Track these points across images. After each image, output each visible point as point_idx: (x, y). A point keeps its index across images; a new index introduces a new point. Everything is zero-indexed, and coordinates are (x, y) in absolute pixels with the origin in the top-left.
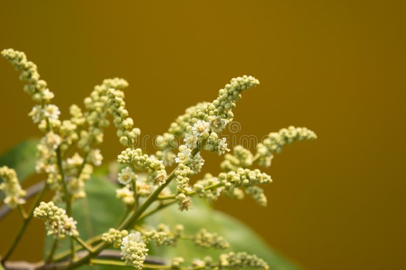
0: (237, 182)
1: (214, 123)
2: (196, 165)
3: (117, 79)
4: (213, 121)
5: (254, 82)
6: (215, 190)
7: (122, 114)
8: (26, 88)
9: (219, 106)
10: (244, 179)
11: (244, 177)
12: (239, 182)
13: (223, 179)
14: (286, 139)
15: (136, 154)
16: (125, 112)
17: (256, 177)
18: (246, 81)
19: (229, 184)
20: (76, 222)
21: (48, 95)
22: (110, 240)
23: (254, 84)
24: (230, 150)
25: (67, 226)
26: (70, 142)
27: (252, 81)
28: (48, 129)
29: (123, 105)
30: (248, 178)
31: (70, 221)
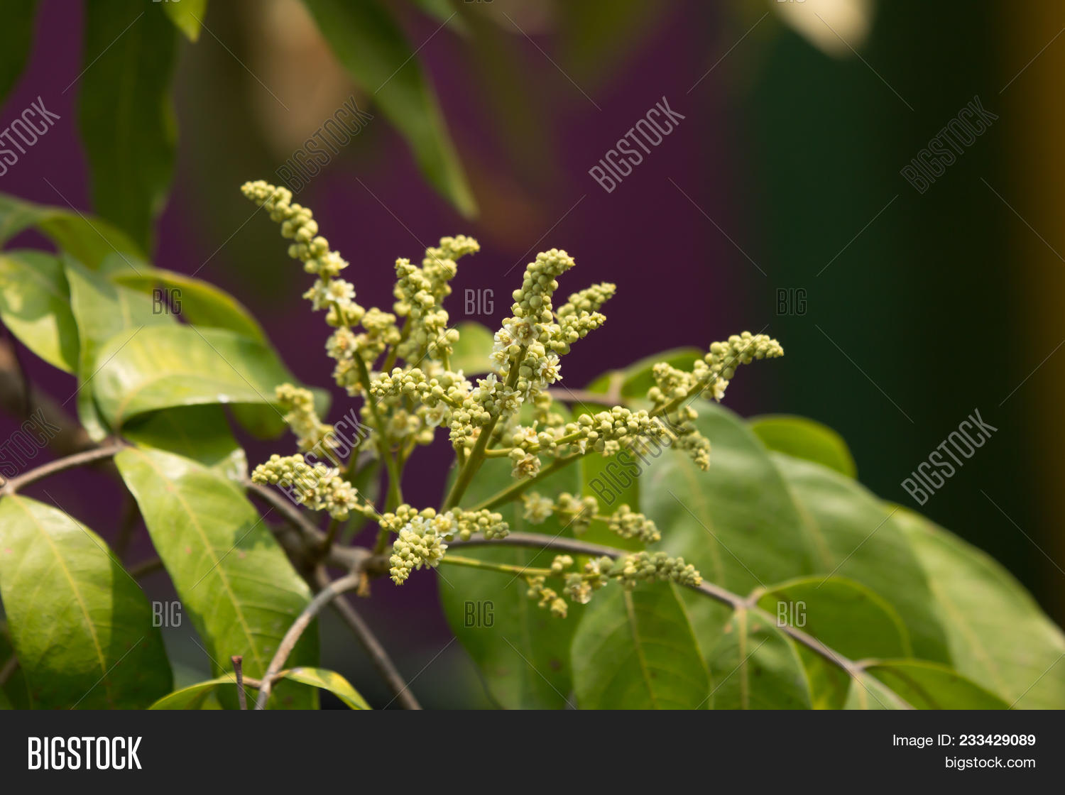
0: (607, 431)
1: (519, 330)
2: (507, 402)
3: (461, 238)
4: (518, 327)
5: (563, 262)
6: (577, 443)
7: (423, 304)
8: (292, 251)
9: (523, 300)
10: (618, 427)
11: (618, 422)
12: (611, 431)
13: (585, 424)
14: (736, 353)
15: (409, 377)
16: (430, 299)
17: (639, 424)
18: (553, 259)
19: (595, 434)
20: (355, 491)
21: (335, 261)
22: (392, 525)
23: (565, 266)
24: (561, 378)
25: (338, 497)
26: (382, 346)
27: (563, 259)
28: (339, 322)
29: (425, 288)
30: (625, 425)
31: (345, 489)
